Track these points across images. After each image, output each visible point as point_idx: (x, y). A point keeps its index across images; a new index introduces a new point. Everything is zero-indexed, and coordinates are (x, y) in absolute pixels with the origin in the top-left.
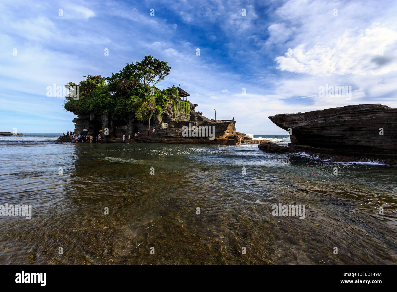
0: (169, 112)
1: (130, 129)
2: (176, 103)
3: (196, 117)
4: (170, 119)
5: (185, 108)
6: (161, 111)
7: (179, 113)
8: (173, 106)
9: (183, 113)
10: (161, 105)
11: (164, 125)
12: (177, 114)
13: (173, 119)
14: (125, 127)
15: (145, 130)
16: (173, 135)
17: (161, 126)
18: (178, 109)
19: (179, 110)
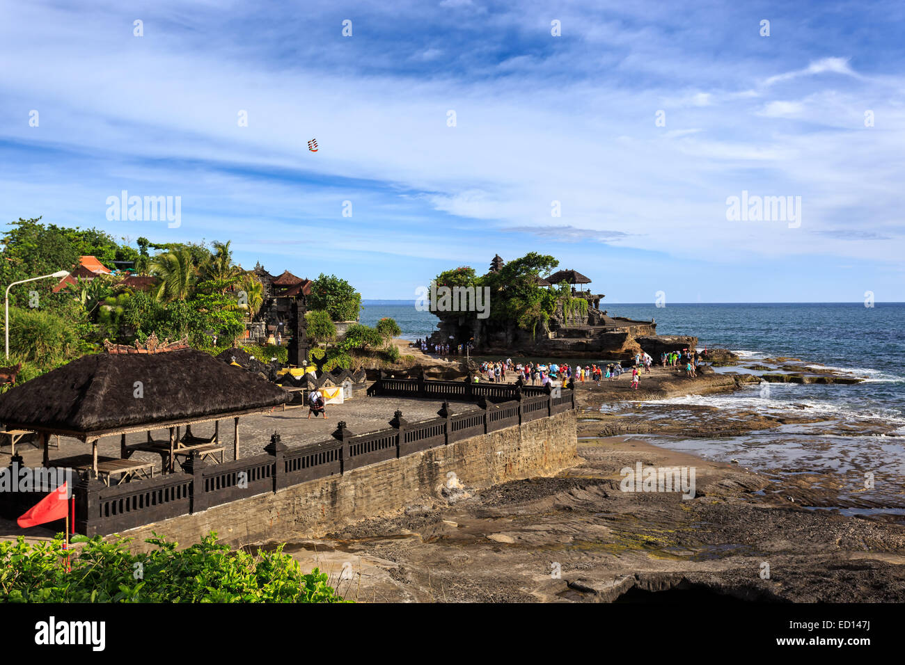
0: (558, 317)
1: (510, 338)
2: (568, 304)
3: (596, 320)
4: (559, 326)
5: (580, 308)
6: (547, 316)
7: (571, 317)
8: (563, 308)
9: (576, 315)
10: (547, 309)
11: (551, 335)
12: (568, 318)
13: (563, 326)
14: (502, 334)
15: (528, 339)
16: (561, 347)
17: (547, 337)
18: (569, 311)
19: (572, 311)
